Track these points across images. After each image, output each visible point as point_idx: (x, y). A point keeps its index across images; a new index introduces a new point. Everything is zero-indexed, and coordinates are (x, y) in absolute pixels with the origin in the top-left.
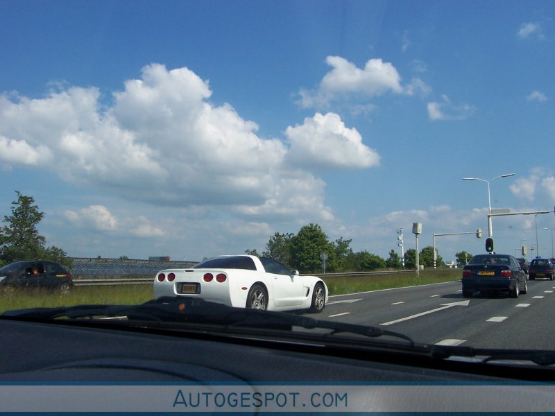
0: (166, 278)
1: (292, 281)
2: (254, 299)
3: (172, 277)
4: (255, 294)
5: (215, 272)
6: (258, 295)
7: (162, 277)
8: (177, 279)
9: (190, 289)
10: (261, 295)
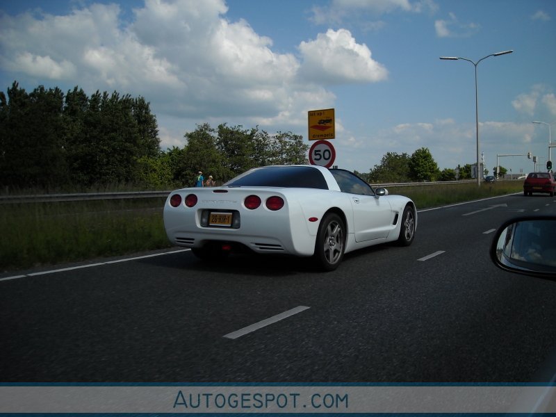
0: (183, 202)
1: (378, 204)
2: (327, 235)
3: (192, 200)
4: (329, 228)
5: (264, 193)
6: (333, 228)
7: (176, 201)
8: (201, 204)
9: (223, 219)
10: (337, 229)
